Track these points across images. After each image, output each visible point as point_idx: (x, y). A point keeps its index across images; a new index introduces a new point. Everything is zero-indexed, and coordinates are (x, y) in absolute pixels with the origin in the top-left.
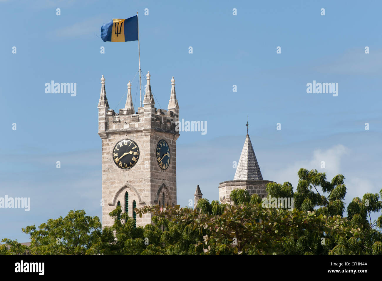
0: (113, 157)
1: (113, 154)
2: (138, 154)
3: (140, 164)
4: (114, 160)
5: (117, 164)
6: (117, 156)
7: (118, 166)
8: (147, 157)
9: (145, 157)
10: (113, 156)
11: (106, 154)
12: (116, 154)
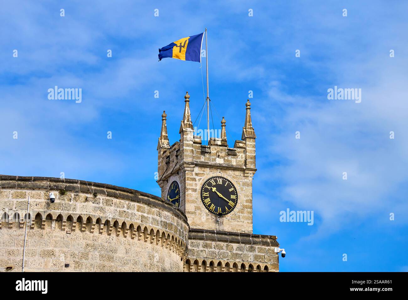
0: (202, 197)
1: (201, 193)
2: (236, 198)
3: (239, 212)
4: (203, 201)
5: (208, 207)
6: (208, 196)
7: (208, 209)
8: (247, 204)
9: (245, 204)
10: (201, 195)
11: (191, 191)
12: (207, 193)
